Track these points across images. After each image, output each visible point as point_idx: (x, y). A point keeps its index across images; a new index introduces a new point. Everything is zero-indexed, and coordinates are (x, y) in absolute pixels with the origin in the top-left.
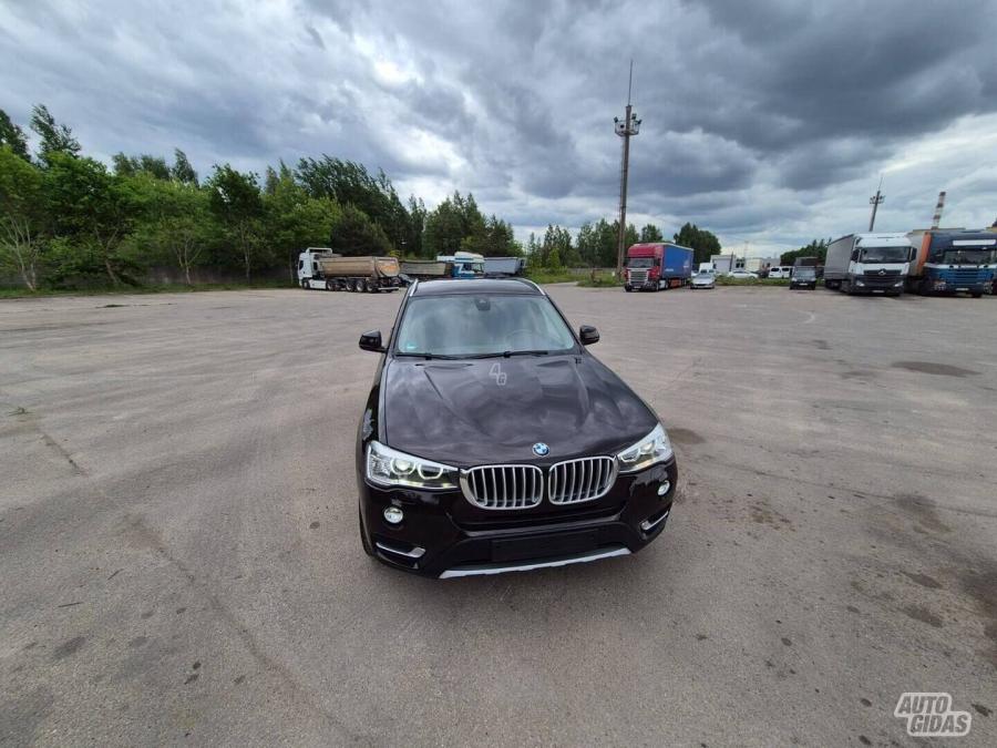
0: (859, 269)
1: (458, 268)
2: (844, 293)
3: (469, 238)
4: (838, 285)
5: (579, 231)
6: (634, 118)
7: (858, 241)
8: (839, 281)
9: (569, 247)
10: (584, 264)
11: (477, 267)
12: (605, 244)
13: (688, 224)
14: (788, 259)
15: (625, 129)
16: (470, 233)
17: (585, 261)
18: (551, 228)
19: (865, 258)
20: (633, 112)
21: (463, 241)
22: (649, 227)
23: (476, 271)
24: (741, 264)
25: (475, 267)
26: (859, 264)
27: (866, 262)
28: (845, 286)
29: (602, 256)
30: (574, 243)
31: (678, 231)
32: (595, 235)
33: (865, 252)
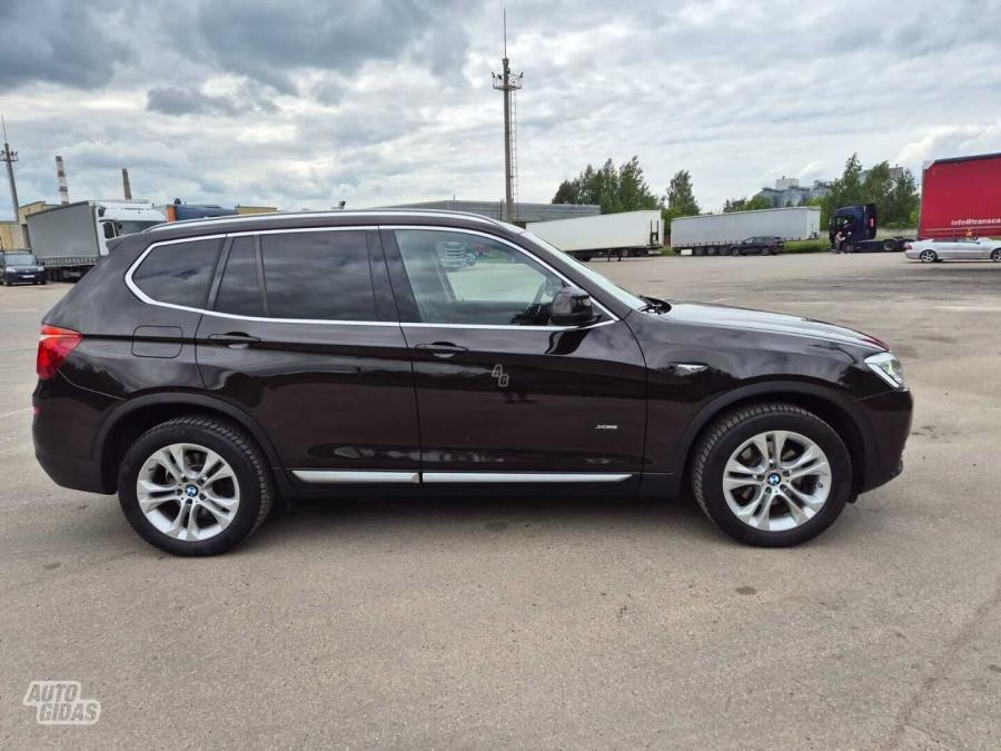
7: (102, 213)
33: (120, 227)
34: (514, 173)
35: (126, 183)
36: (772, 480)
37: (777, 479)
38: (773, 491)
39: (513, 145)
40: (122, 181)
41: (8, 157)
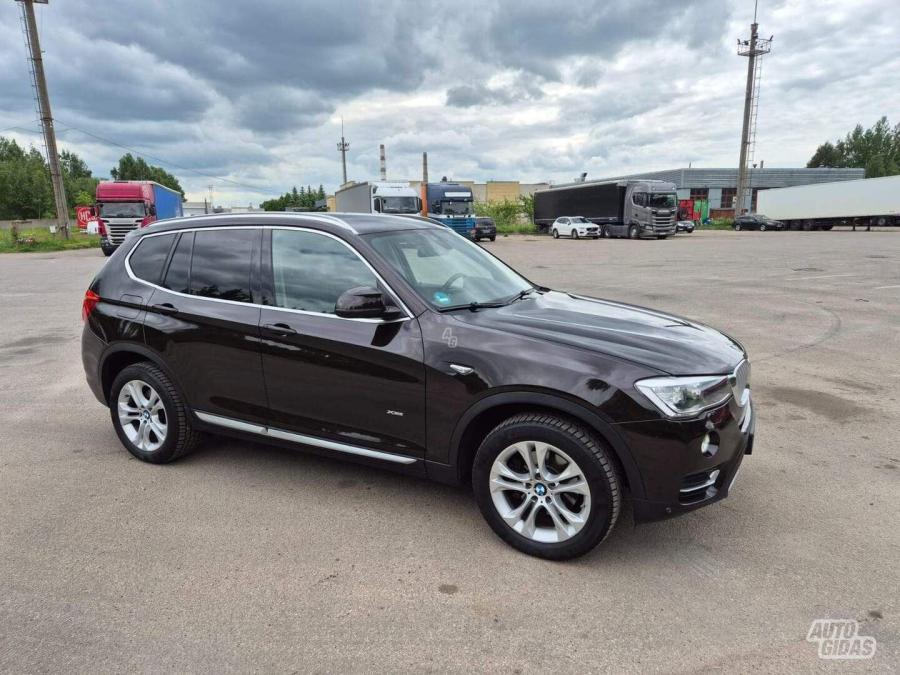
7: (374, 191)
13: (130, 157)
19: (386, 208)
31: (117, 166)
33: (385, 202)
34: (751, 139)
35: (425, 164)
36: (538, 490)
37: (543, 489)
38: (539, 500)
39: (753, 110)
40: (422, 162)
41: (343, 147)
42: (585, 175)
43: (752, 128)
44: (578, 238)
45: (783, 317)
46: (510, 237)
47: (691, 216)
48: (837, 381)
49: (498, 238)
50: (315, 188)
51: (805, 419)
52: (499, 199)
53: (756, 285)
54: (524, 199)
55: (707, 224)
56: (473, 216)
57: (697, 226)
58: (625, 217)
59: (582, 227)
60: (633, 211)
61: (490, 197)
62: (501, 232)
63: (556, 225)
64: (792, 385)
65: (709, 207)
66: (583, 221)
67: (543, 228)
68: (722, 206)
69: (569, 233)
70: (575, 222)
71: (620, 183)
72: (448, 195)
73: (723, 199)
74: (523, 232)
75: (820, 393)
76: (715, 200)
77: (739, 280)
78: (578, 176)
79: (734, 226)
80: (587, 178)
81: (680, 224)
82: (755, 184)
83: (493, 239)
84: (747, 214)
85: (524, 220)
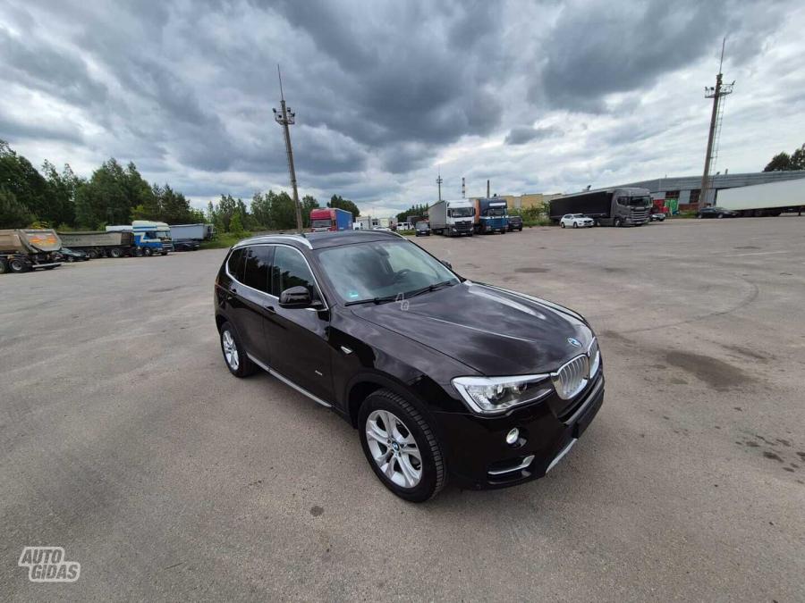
0: (452, 221)
1: (139, 237)
2: (446, 236)
3: (140, 207)
4: (441, 231)
5: (251, 200)
6: (289, 111)
8: (441, 229)
9: (246, 214)
10: (262, 228)
11: (163, 235)
12: (276, 210)
13: (335, 196)
14: (402, 218)
15: (282, 119)
16: (140, 202)
17: (263, 224)
18: (224, 198)
19: (453, 214)
20: (287, 105)
21: (133, 210)
22: (308, 197)
23: (162, 239)
24: (375, 222)
25: (159, 235)
26: (452, 219)
27: (455, 217)
28: (446, 232)
29: (277, 221)
30: (249, 210)
31: (330, 201)
32: (267, 203)
33: (454, 211)
34: (714, 155)
35: (488, 186)
36: (394, 446)
41: (439, 181)
42: (590, 186)
43: (715, 147)
44: (578, 227)
45: (708, 287)
46: (534, 228)
47: (662, 210)
48: (734, 348)
49: (523, 229)
50: (424, 205)
51: (686, 383)
52: (528, 206)
53: (697, 261)
54: (544, 204)
55: (676, 215)
56: (507, 217)
57: (668, 216)
58: (612, 212)
59: (581, 221)
60: (617, 208)
61: (523, 204)
62: (526, 225)
63: (563, 220)
64: (689, 349)
65: (679, 202)
66: (582, 216)
67: (555, 222)
68: (691, 202)
69: (572, 225)
70: (576, 217)
71: (609, 191)
72: (491, 205)
73: (691, 197)
74: (543, 224)
75: (711, 359)
76: (685, 198)
77: (686, 256)
78: (585, 188)
79: (697, 216)
80: (591, 189)
81: (654, 216)
82: (717, 186)
83: (520, 230)
84: (708, 207)
85: (544, 217)
